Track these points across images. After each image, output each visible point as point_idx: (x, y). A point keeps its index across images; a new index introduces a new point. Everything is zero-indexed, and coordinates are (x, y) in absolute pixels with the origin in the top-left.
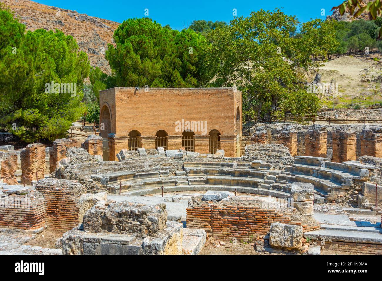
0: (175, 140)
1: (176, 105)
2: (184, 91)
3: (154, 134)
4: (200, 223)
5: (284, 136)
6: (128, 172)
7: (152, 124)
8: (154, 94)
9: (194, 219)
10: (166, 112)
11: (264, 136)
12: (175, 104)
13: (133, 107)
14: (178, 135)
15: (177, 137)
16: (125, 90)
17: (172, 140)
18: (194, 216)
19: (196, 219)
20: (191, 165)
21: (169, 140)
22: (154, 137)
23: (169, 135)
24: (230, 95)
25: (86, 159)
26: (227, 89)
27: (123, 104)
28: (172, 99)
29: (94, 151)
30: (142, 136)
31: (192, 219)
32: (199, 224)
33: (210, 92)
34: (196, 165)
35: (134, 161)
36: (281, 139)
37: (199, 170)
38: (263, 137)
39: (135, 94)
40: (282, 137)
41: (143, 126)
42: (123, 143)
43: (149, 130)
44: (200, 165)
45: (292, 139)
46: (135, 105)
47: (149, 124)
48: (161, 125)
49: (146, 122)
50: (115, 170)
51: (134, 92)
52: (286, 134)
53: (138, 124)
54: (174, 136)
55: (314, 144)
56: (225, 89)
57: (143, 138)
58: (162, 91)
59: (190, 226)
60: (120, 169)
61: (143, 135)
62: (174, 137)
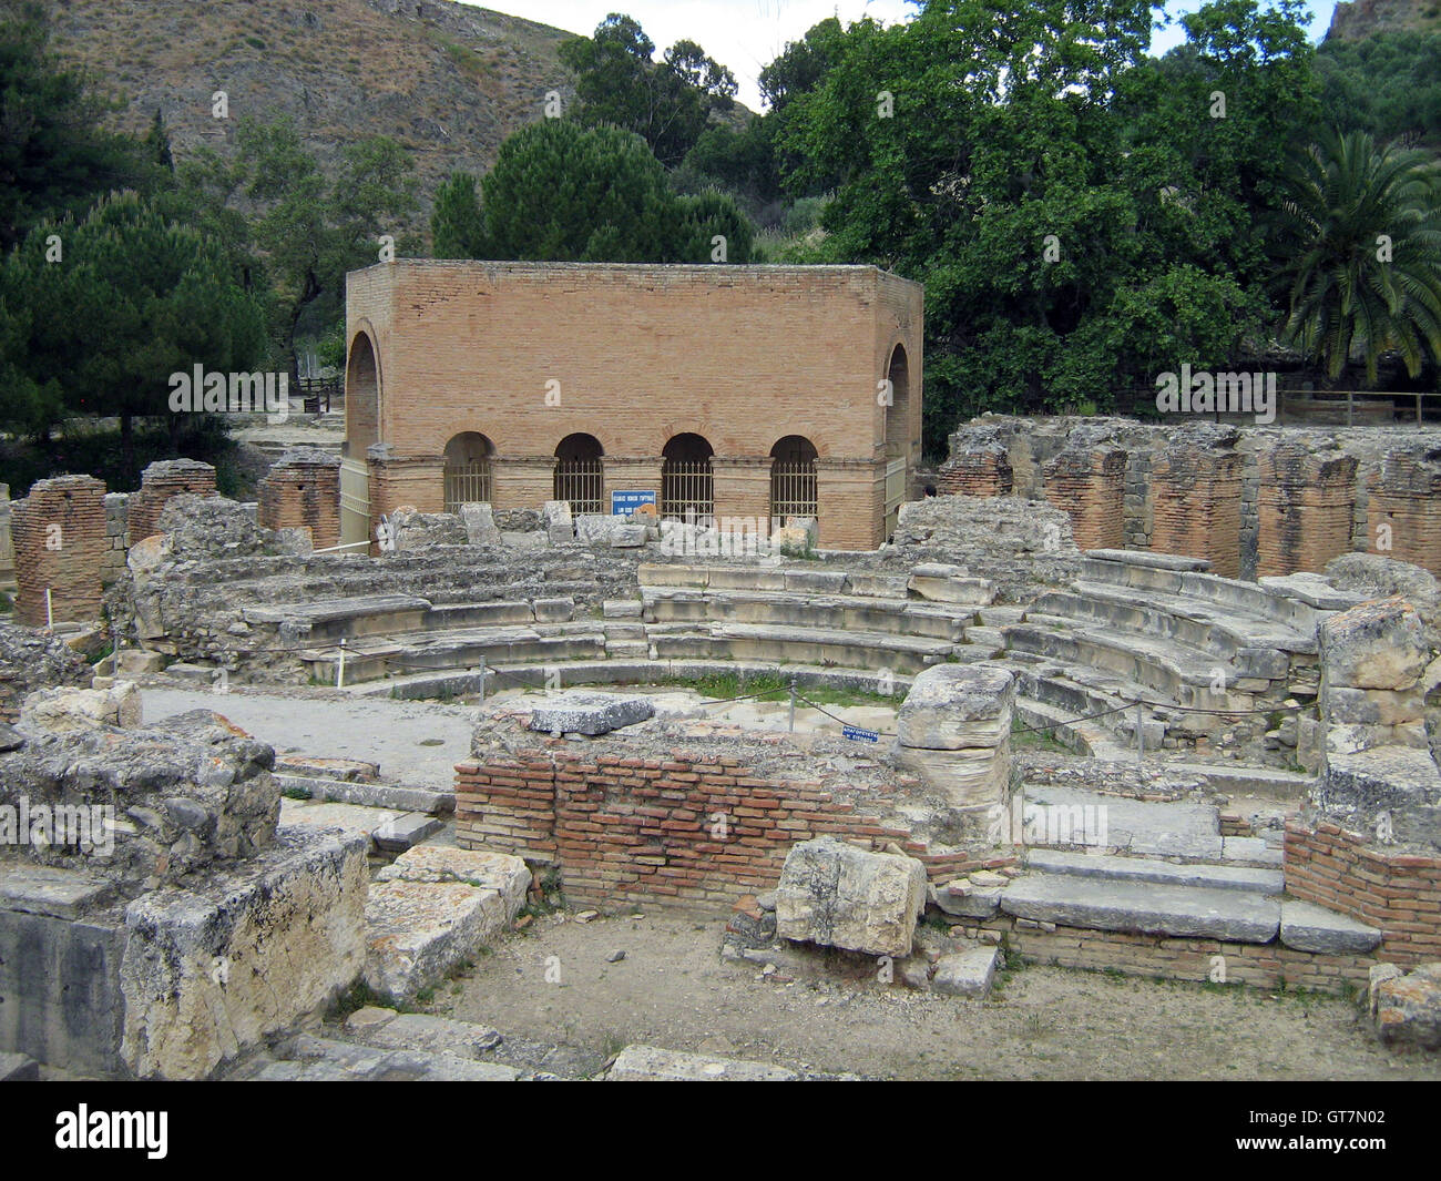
0: (634, 473)
1: (641, 332)
2: (675, 277)
3: (548, 447)
4: (512, 827)
6: (404, 598)
8: (552, 289)
9: (487, 808)
12: (636, 330)
13: (464, 340)
14: (645, 452)
15: (640, 464)
16: (429, 269)
17: (622, 473)
18: (485, 799)
19: (494, 809)
20: (669, 579)
21: (607, 473)
22: (546, 461)
23: (611, 452)
24: (858, 295)
25: (235, 545)
26: (849, 272)
27: (426, 326)
28: (624, 308)
29: (303, 513)
30: (497, 455)
31: (477, 808)
32: (507, 831)
33: (779, 283)
34: (687, 579)
35: (436, 556)
37: (696, 599)
41: (505, 416)
42: (421, 484)
43: (530, 431)
44: (704, 581)
46: (473, 330)
47: (527, 407)
48: (578, 414)
49: (515, 401)
50: (350, 589)
53: (484, 409)
54: (632, 457)
56: (840, 273)
57: (502, 461)
58: (583, 274)
59: (472, 841)
60: (375, 587)
61: (504, 452)
62: (627, 461)
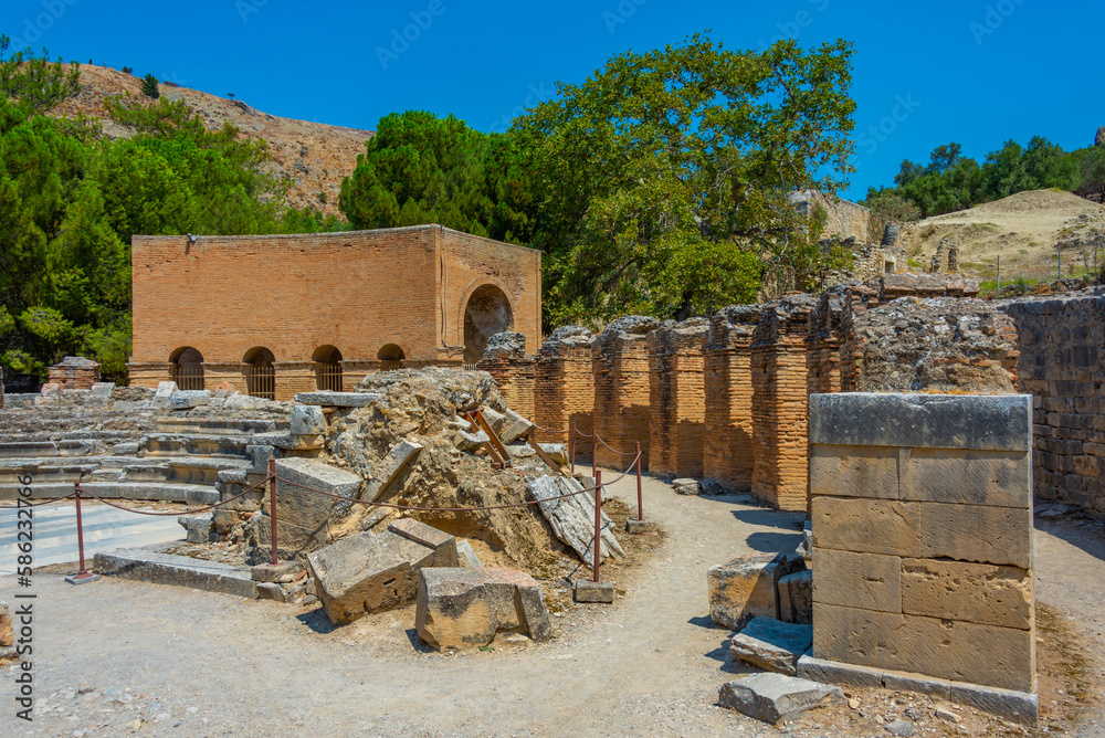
0: (294, 373)
1: (297, 279)
2: (317, 242)
3: (237, 356)
5: (547, 356)
7: (235, 330)
8: (238, 253)
10: (271, 300)
11: (504, 359)
12: (294, 277)
13: (181, 287)
14: (301, 359)
15: (297, 366)
16: (159, 241)
17: (287, 373)
20: (176, 427)
21: (278, 373)
22: (238, 366)
23: (279, 359)
24: (425, 245)
26: (420, 230)
27: (153, 278)
28: (286, 264)
30: (205, 362)
33: (380, 241)
34: (186, 428)
36: (541, 364)
37: (173, 440)
38: (502, 362)
39: (187, 252)
40: (544, 358)
41: (208, 337)
43: (225, 346)
44: (197, 428)
45: (566, 363)
46: (188, 281)
47: (224, 330)
48: (257, 335)
49: (217, 326)
51: (183, 248)
52: (551, 349)
53: (196, 332)
54: (292, 362)
55: (610, 374)
56: (414, 231)
57: (208, 366)
58: (259, 242)
61: (209, 360)
62: (289, 365)
